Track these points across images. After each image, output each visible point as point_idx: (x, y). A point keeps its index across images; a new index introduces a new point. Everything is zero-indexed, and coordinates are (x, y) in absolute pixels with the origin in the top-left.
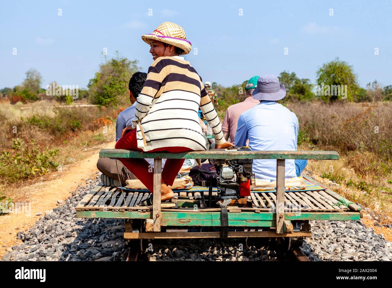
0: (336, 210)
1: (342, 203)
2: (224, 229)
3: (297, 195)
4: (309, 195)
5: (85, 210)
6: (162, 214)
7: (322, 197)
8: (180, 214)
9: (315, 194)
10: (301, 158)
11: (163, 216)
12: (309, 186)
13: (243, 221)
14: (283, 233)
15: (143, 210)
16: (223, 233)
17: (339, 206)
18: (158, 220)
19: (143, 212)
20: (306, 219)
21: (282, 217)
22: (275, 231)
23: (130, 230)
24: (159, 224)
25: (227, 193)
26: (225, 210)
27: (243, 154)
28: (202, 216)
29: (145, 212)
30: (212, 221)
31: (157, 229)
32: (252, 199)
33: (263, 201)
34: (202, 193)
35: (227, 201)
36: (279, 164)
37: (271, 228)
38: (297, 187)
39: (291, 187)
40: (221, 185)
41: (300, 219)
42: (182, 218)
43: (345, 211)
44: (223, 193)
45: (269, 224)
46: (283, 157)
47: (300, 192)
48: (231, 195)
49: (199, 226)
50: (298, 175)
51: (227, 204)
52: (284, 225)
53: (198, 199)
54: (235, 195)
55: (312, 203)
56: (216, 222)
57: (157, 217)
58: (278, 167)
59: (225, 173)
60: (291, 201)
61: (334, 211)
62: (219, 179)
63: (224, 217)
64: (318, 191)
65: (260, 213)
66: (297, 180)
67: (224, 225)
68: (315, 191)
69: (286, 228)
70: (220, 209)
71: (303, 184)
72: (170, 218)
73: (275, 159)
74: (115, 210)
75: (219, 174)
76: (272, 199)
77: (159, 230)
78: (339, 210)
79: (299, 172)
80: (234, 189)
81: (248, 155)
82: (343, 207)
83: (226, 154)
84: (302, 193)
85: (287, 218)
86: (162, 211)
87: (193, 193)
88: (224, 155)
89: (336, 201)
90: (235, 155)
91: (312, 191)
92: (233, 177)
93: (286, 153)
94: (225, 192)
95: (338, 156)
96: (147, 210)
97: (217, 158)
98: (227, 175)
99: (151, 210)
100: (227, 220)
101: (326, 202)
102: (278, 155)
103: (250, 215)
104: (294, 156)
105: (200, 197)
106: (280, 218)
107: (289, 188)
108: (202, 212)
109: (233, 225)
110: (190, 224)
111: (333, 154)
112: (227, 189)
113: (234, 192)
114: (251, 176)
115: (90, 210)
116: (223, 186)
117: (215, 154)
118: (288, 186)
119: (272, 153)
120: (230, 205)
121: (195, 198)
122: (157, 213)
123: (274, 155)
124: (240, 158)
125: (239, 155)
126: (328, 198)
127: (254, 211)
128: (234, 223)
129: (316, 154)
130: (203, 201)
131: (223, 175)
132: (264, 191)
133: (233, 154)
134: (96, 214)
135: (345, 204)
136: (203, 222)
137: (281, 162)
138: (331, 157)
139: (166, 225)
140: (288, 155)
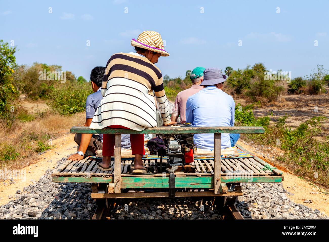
0: (262, 174)
1: (267, 168)
2: (172, 190)
3: (231, 162)
4: (241, 161)
5: (60, 176)
6: (122, 179)
7: (252, 163)
8: (136, 178)
9: (246, 161)
10: (234, 132)
11: (122, 181)
12: (241, 154)
13: (187, 184)
14: (219, 193)
15: (106, 176)
16: (171, 193)
17: (265, 170)
18: (119, 184)
19: (107, 177)
20: (239, 182)
21: (219, 181)
22: (213, 191)
23: (96, 191)
24: (119, 187)
25: (175, 161)
26: (173, 175)
27: (187, 129)
28: (154, 180)
29: (108, 177)
30: (162, 184)
31: (118, 191)
32: (195, 165)
33: (205, 167)
34: (156, 160)
35: (175, 167)
36: (216, 137)
37: (210, 189)
38: (232, 155)
39: (227, 155)
40: (169, 155)
41: (233, 182)
42: (138, 182)
43: (269, 175)
44: (171, 162)
45: (209, 186)
46: (220, 132)
47: (233, 159)
48: (178, 162)
49: (152, 188)
50: (233, 145)
51: (175, 170)
52: (221, 187)
53: (153, 165)
54: (181, 162)
55: (243, 168)
56: (166, 185)
57: (118, 182)
58: (215, 140)
59: (172, 145)
60: (226, 167)
61: (261, 175)
62: (167, 150)
63: (172, 181)
64: (248, 158)
65: (201, 177)
66: (231, 150)
67: (172, 187)
68: (246, 158)
69: (222, 190)
70: (168, 174)
71: (236, 153)
72: (128, 182)
73: (213, 133)
74: (84, 176)
75: (167, 146)
76: (211, 165)
77: (119, 192)
78: (265, 174)
79: (234, 143)
80: (180, 158)
81: (191, 130)
82: (268, 171)
83: (173, 130)
84: (235, 160)
85: (223, 181)
86: (121, 176)
87: (149, 160)
88: (171, 130)
89: (262, 167)
90: (180, 130)
91: (243, 158)
92: (179, 148)
93: (221, 128)
94: (173, 160)
95: (264, 130)
96: (109, 176)
97: (166, 133)
98: (174, 147)
99: (113, 176)
100: (174, 183)
101: (255, 167)
102: (215, 130)
103: (193, 178)
104: (228, 131)
105: (154, 164)
106: (217, 181)
107: (225, 156)
108: (155, 177)
109: (179, 187)
110: (144, 187)
111: (259, 129)
112: (174, 158)
113: (180, 160)
114: (193, 147)
115: (63, 176)
116: (171, 156)
117: (164, 130)
118: (225, 155)
119: (210, 128)
120: (177, 171)
121: (150, 165)
122: (117, 178)
123: (212, 130)
124: (185, 133)
125: (184, 130)
126: (256, 164)
127: (196, 176)
128: (180, 185)
129: (246, 129)
130: (156, 167)
131: (171, 147)
132: (205, 159)
133: (179, 129)
134: (68, 179)
135: (269, 169)
136: (155, 185)
137: (217, 135)
138: (258, 131)
139: (125, 188)
140: (223, 130)
